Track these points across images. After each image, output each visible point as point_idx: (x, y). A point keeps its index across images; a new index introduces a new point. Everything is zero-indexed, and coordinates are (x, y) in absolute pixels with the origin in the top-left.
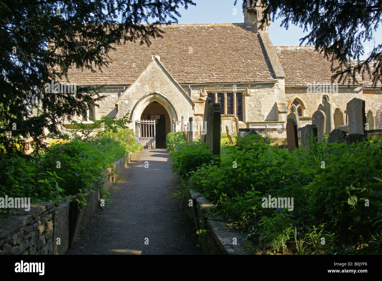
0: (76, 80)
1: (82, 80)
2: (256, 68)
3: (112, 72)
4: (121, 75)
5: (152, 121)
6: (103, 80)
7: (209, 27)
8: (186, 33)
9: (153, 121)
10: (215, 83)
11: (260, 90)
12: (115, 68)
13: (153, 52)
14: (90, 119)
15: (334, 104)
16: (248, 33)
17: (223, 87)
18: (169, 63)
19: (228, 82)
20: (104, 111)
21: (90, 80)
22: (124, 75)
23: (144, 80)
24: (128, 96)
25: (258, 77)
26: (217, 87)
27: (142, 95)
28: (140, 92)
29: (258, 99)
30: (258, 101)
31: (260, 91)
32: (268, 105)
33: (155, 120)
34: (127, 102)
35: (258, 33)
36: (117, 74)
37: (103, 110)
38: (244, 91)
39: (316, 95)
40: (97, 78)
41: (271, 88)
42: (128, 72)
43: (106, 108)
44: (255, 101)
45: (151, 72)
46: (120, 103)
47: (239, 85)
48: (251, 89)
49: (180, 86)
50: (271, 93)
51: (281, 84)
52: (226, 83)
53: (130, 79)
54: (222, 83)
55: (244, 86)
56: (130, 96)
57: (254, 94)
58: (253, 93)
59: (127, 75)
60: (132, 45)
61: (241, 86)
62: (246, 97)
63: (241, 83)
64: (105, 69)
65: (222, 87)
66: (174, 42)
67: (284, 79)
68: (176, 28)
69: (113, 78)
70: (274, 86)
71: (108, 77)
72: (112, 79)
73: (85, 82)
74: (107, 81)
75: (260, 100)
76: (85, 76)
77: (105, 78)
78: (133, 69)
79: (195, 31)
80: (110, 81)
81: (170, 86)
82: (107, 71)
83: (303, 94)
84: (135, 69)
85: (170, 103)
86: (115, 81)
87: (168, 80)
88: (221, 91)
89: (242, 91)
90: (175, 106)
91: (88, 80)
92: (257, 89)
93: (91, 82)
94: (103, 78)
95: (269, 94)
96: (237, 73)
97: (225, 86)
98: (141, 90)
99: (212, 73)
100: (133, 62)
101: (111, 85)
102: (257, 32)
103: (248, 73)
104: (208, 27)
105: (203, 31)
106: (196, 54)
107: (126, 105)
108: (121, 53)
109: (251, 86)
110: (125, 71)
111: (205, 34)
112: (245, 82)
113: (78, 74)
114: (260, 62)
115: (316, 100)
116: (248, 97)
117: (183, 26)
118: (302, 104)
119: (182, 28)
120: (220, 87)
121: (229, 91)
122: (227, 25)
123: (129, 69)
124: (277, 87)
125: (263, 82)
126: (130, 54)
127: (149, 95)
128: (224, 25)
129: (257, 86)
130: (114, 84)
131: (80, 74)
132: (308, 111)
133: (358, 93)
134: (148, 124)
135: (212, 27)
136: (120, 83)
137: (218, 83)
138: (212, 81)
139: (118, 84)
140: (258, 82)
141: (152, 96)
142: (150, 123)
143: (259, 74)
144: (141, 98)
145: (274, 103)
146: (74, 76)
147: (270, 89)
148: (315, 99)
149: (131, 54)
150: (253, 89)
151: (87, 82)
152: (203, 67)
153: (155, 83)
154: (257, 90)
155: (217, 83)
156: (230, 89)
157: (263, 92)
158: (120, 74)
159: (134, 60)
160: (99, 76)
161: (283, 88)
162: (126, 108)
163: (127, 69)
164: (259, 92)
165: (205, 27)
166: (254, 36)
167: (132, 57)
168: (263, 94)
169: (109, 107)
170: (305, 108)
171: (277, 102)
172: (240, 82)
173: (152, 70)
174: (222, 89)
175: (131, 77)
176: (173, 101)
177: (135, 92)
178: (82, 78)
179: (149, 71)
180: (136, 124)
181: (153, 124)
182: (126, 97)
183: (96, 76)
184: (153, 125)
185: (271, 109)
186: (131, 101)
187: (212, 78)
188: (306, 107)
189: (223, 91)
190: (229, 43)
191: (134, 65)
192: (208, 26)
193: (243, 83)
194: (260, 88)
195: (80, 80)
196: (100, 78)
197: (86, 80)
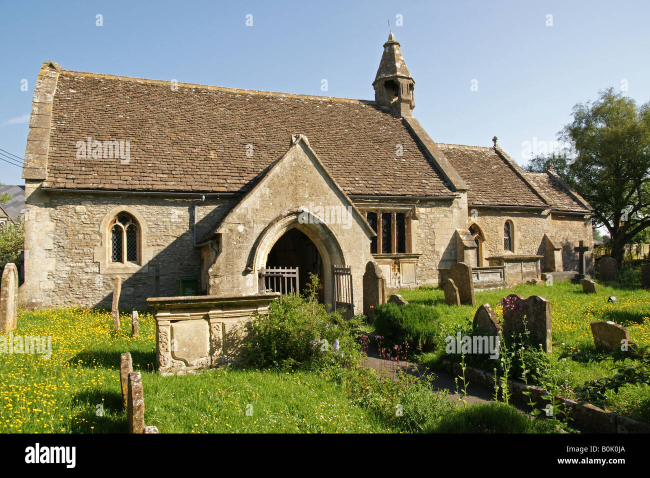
0: (102, 177)
1: (114, 178)
2: (418, 173)
3: (173, 166)
4: (193, 173)
5: (291, 270)
6: (158, 179)
7: (326, 102)
8: (291, 108)
9: (294, 271)
10: (366, 195)
11: (434, 209)
12: (178, 158)
13: (243, 134)
14: (129, 259)
15: (519, 233)
16: (387, 117)
17: (378, 202)
18: (276, 155)
19: (388, 195)
20: (160, 243)
21: (130, 178)
22: (199, 173)
23: (277, 182)
24: (245, 216)
25: (427, 187)
26: (368, 202)
27: (272, 216)
28: (269, 208)
29: (430, 225)
30: (430, 229)
31: (433, 211)
32: (445, 236)
33: (297, 268)
34: (241, 228)
35: (402, 119)
36: (185, 170)
37: (158, 240)
38: (409, 210)
39: (498, 220)
40: (146, 175)
41: (449, 206)
42: (205, 168)
43: (164, 237)
44: (427, 228)
45: (291, 166)
46: (227, 230)
47: (403, 200)
48: (420, 207)
49: (348, 199)
50: (449, 216)
51: (463, 201)
52: (384, 195)
53: (211, 180)
54: (377, 194)
55: (410, 202)
56: (249, 217)
57: (424, 216)
58: (423, 214)
59: (203, 173)
60: (201, 120)
61: (406, 202)
62: (412, 220)
63: (408, 197)
64: (160, 160)
65: (376, 202)
66: (276, 120)
67: (466, 193)
68: (272, 98)
69: (177, 176)
70: (453, 204)
71: (166, 176)
72: (177, 180)
73: (121, 182)
74: (167, 183)
75: (433, 227)
76: (119, 170)
77: (161, 176)
78: (213, 162)
79: (305, 105)
80: (172, 183)
81: (328, 197)
82: (162, 162)
83: (481, 217)
84: (216, 162)
85: (330, 233)
86: (183, 184)
87: (326, 185)
88: (374, 209)
89: (406, 210)
90: (338, 238)
91: (127, 178)
92: (428, 207)
93: (134, 182)
94: (158, 175)
95: (446, 216)
96: (393, 180)
97: (381, 200)
98: (271, 204)
99: (354, 176)
100: (209, 148)
101: (176, 191)
102: (401, 117)
103: (408, 179)
104: (323, 102)
105: (318, 106)
106: (317, 143)
107: (240, 235)
108: (185, 131)
109: (419, 203)
110: (198, 165)
111: (323, 112)
112: (413, 195)
113: (104, 166)
114: (420, 163)
115: (498, 228)
116: (416, 221)
117: (284, 96)
118: (481, 234)
119: (282, 99)
120: (374, 202)
121: (387, 210)
122: (352, 102)
123: (205, 162)
124: (456, 205)
125: (439, 196)
126: (201, 134)
127: (289, 215)
128: (347, 101)
129: (428, 203)
130: (181, 188)
131: (108, 166)
132: (488, 245)
133: (546, 218)
134: (284, 275)
135: (331, 103)
136: (195, 188)
137: (372, 195)
138: (360, 192)
139: (189, 188)
140: (432, 195)
141: (294, 217)
142: (288, 273)
143: (427, 183)
144: (270, 220)
145: (452, 232)
146: (95, 169)
147: (446, 208)
148: (496, 226)
149: (203, 135)
150: (423, 207)
151: (125, 182)
152: (335, 166)
153: (301, 190)
154: (428, 210)
155: (369, 195)
156: (388, 206)
157: (438, 212)
158: (190, 170)
159: (210, 146)
160: (148, 171)
161: (465, 207)
162: (239, 242)
163: (202, 162)
164: (431, 213)
165: (319, 101)
166: (398, 123)
167: (207, 141)
168: (438, 216)
169: (171, 234)
170: (484, 240)
171: (458, 230)
172: (404, 195)
173: (294, 163)
174: (376, 206)
175: (213, 177)
176: (334, 228)
177: (258, 208)
178: (113, 174)
179: (287, 165)
180: (260, 276)
181: (294, 276)
182: (239, 219)
183: (142, 171)
184: (294, 279)
185: (449, 242)
186: (250, 227)
187: (357, 185)
188: (486, 238)
189: (377, 210)
190: (363, 130)
191: (212, 155)
192: (324, 100)
193: (410, 196)
194: (433, 206)
195: (110, 177)
196: (152, 175)
197: (122, 178)
